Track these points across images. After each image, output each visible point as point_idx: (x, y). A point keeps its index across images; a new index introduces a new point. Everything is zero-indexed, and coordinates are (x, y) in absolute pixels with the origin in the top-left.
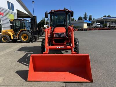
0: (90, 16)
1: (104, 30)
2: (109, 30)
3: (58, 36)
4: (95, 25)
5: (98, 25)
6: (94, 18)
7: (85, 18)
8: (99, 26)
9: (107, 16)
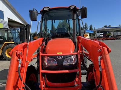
0: (90, 26)
1: (109, 40)
2: (115, 40)
3: (56, 64)
4: (97, 35)
5: (101, 34)
6: (95, 28)
7: (86, 28)
8: (102, 36)
9: (107, 26)
